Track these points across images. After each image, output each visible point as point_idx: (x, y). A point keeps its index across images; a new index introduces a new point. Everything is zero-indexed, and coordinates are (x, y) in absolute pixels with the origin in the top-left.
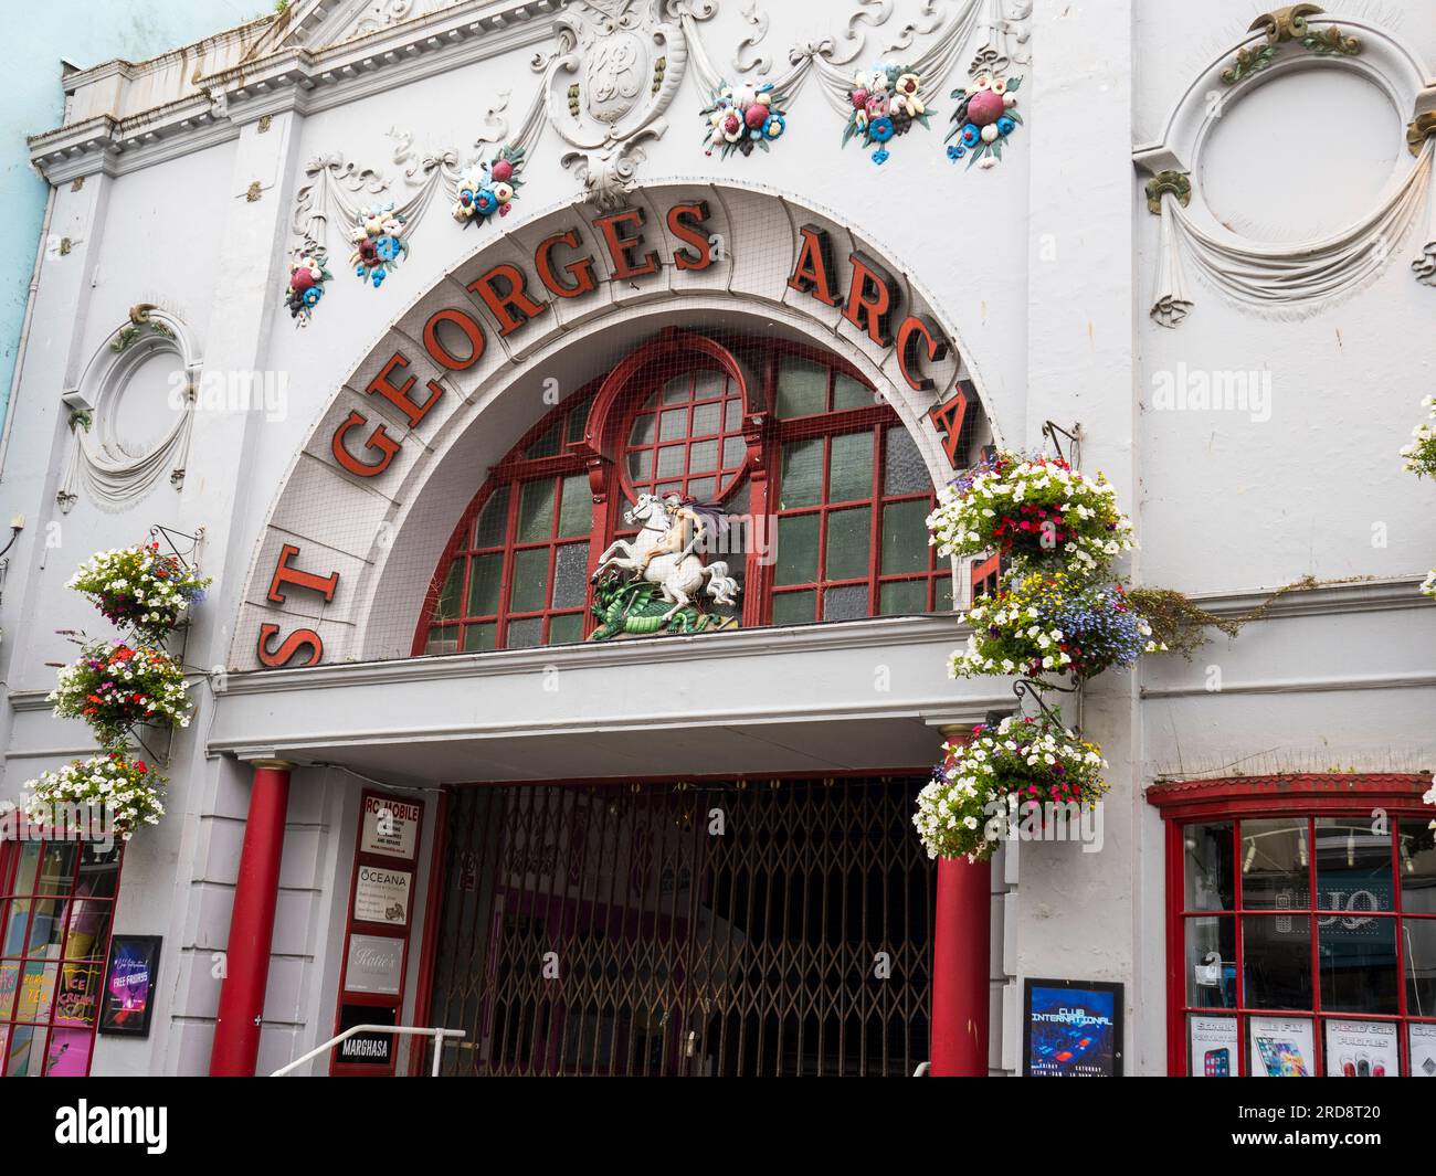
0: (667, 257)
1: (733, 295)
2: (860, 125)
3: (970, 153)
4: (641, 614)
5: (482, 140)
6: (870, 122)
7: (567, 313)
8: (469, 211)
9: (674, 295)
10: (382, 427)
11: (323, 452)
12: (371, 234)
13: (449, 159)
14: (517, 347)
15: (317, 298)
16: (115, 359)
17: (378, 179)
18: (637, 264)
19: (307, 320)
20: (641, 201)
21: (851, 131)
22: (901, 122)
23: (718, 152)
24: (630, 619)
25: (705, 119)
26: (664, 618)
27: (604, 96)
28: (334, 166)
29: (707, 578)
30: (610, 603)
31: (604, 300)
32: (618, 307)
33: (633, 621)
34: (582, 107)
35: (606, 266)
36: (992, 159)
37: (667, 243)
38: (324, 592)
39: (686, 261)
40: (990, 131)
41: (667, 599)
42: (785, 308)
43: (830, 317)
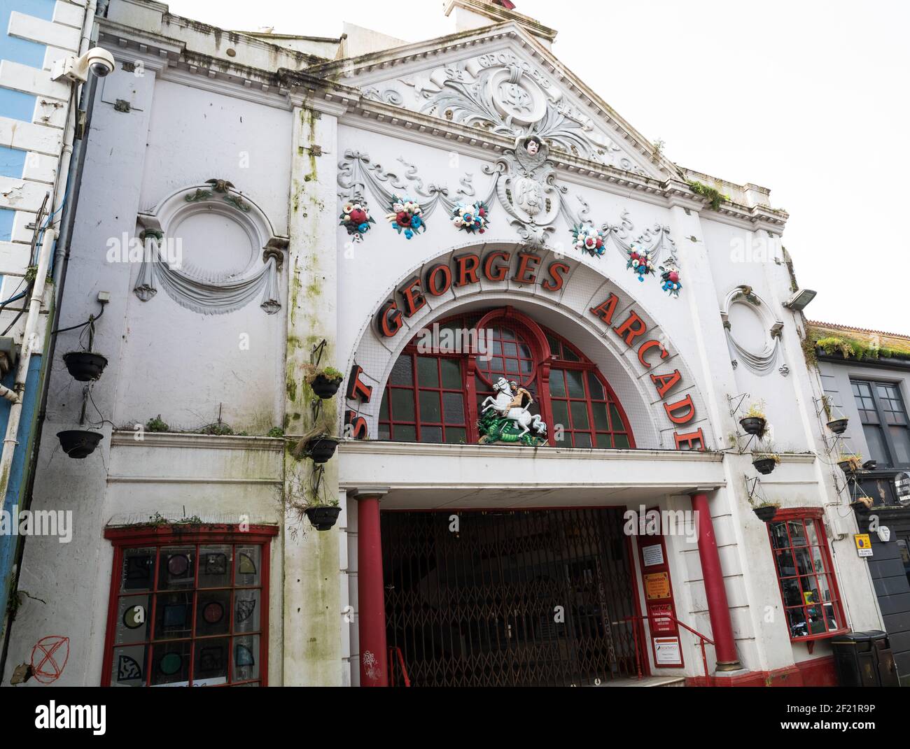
0: (539, 280)
1: (558, 305)
2: (634, 265)
3: (669, 291)
4: (508, 433)
5: (462, 191)
6: (639, 266)
7: (486, 287)
8: (468, 224)
10: (400, 314)
12: (410, 211)
13: (445, 192)
14: (460, 293)
15: (367, 229)
16: (184, 205)
17: (398, 181)
18: (523, 278)
19: (360, 239)
20: (541, 254)
21: (630, 265)
22: (648, 270)
23: (580, 250)
24: (504, 434)
25: (572, 234)
26: (520, 436)
27: (532, 204)
28: (366, 161)
29: (533, 420)
30: (490, 425)
31: (502, 286)
32: (505, 292)
33: (505, 436)
34: (513, 200)
35: (511, 273)
36: (676, 296)
37: (540, 273)
38: (365, 396)
39: (544, 286)
40: (675, 286)
41: (516, 427)
42: (581, 317)
43: (603, 328)
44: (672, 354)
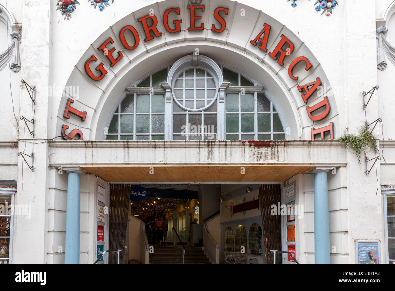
1: (226, 43)
7: (170, 39)
9: (206, 40)
10: (101, 64)
11: (81, 68)
14: (150, 46)
18: (196, 27)
20: (204, 2)
32: (186, 40)
35: (185, 25)
37: (210, 20)
38: (82, 117)
42: (245, 50)
43: (261, 55)
44: (315, 65)
